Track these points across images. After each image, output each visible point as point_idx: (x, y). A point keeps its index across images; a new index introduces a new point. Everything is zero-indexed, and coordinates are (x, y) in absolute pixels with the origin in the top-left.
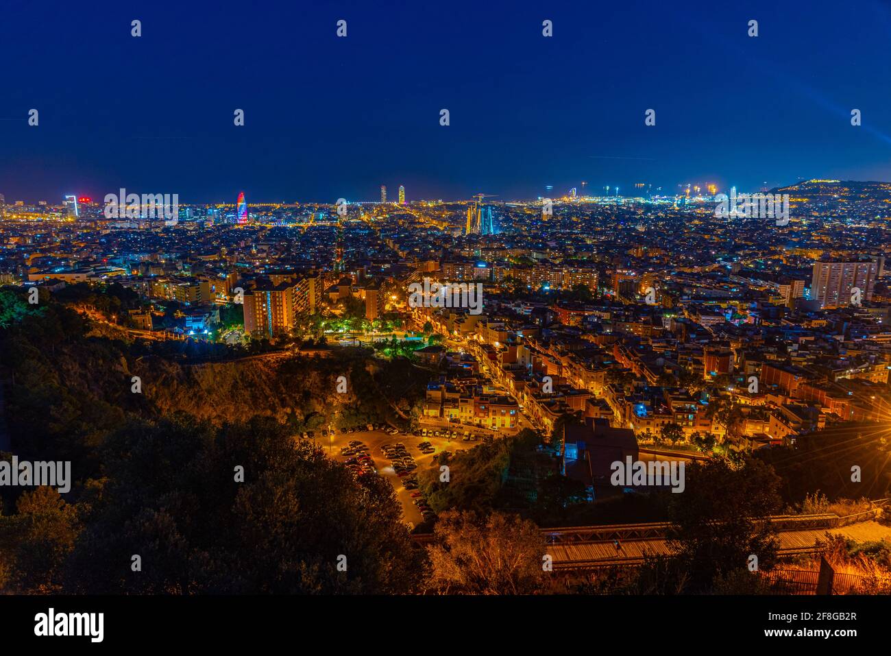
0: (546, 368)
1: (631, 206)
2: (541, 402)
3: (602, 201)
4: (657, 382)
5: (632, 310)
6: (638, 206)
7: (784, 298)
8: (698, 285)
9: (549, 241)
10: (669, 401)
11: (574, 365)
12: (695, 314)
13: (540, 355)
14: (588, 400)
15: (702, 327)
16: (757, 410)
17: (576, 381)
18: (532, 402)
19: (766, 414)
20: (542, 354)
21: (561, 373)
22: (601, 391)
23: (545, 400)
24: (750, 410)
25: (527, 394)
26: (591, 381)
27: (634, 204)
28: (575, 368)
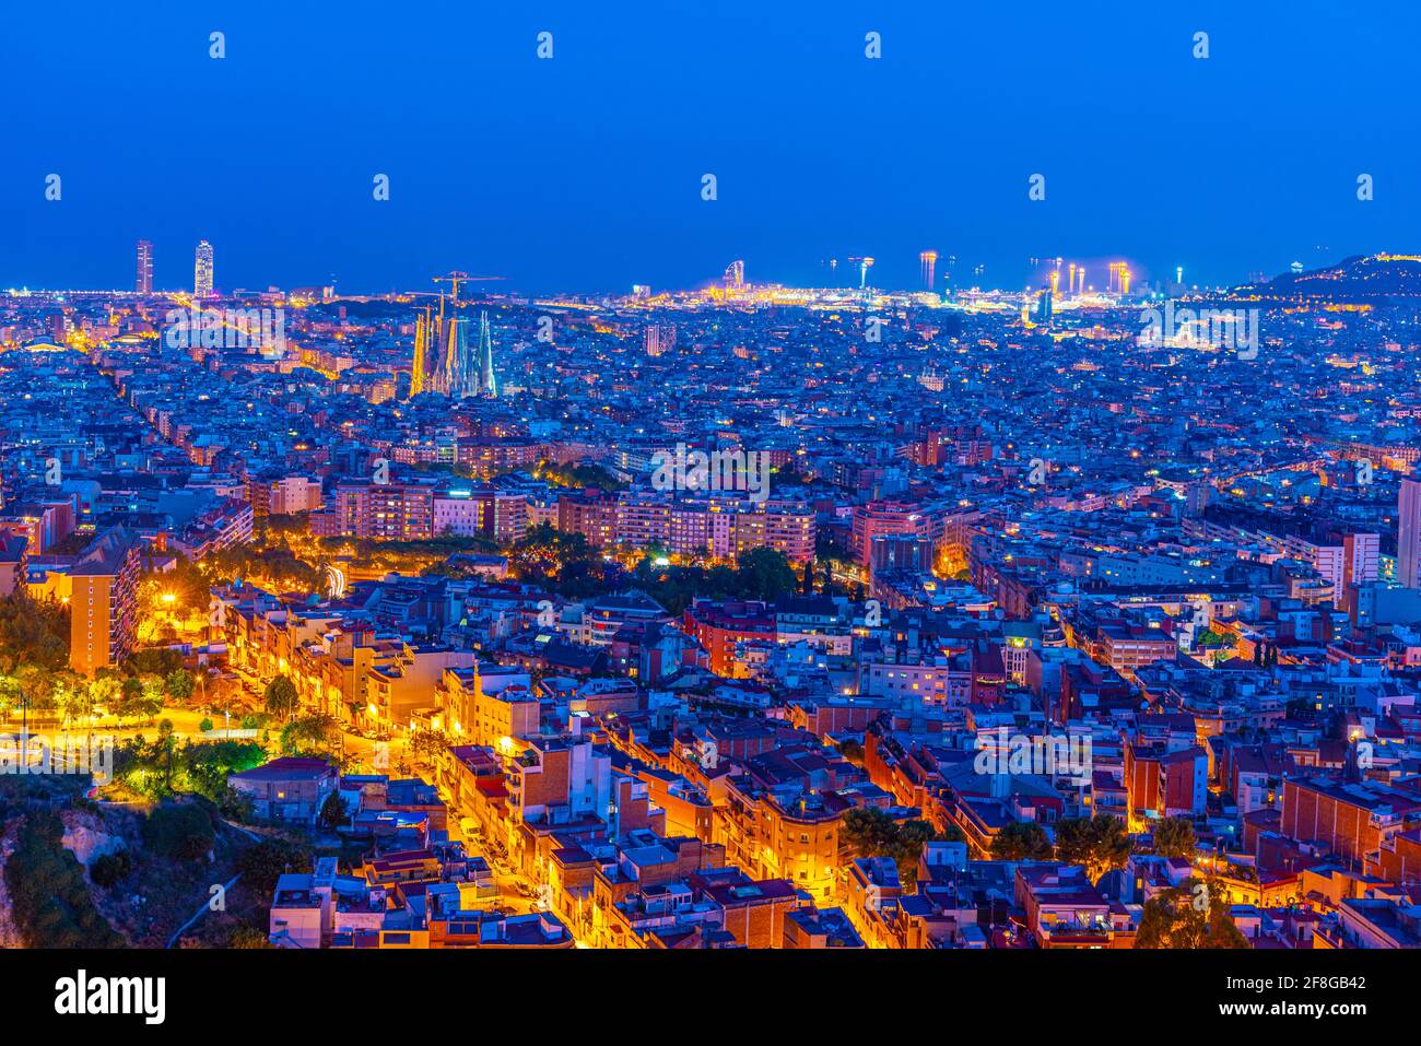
0: (661, 815)
1: (902, 315)
2: (646, 930)
3: (819, 301)
4: (995, 846)
5: (915, 627)
6: (922, 315)
7: (1329, 584)
8: (1098, 549)
9: (665, 419)
10: (1030, 904)
11: (748, 803)
12: (1093, 635)
13: (642, 775)
14: (789, 916)
15: (1116, 674)
16: (1278, 922)
17: (756, 856)
18: (617, 929)
19: (1302, 929)
20: (648, 770)
21: (707, 831)
22: (832, 884)
23: (657, 922)
24: (1257, 921)
25: (602, 905)
26: (798, 853)
27: (909, 311)
28: (749, 814)
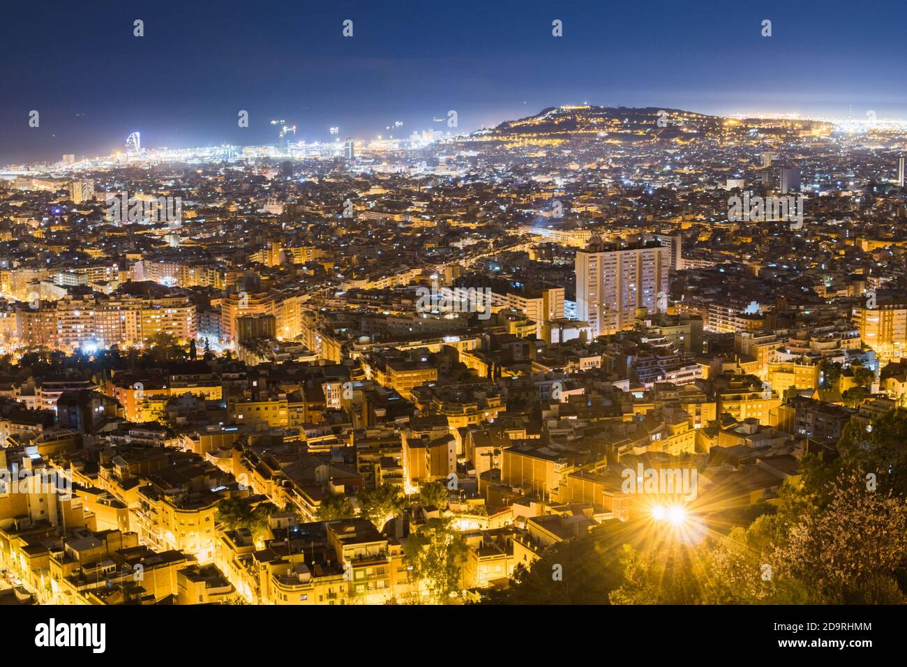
0: (93, 516)
1: (252, 163)
2: (87, 591)
3: (195, 157)
4: (318, 514)
5: (263, 376)
6: (266, 162)
7: (532, 323)
8: (386, 313)
9: (88, 247)
10: (337, 546)
11: (152, 503)
12: (383, 370)
13: (78, 492)
14: (181, 572)
15: (397, 394)
16: (494, 537)
17: (160, 537)
18: (68, 593)
19: (508, 539)
20: (83, 489)
21: (126, 524)
22: (212, 549)
23: (94, 586)
24: (481, 538)
25: (57, 578)
26: (187, 532)
27: (258, 160)
28: (153, 510)
